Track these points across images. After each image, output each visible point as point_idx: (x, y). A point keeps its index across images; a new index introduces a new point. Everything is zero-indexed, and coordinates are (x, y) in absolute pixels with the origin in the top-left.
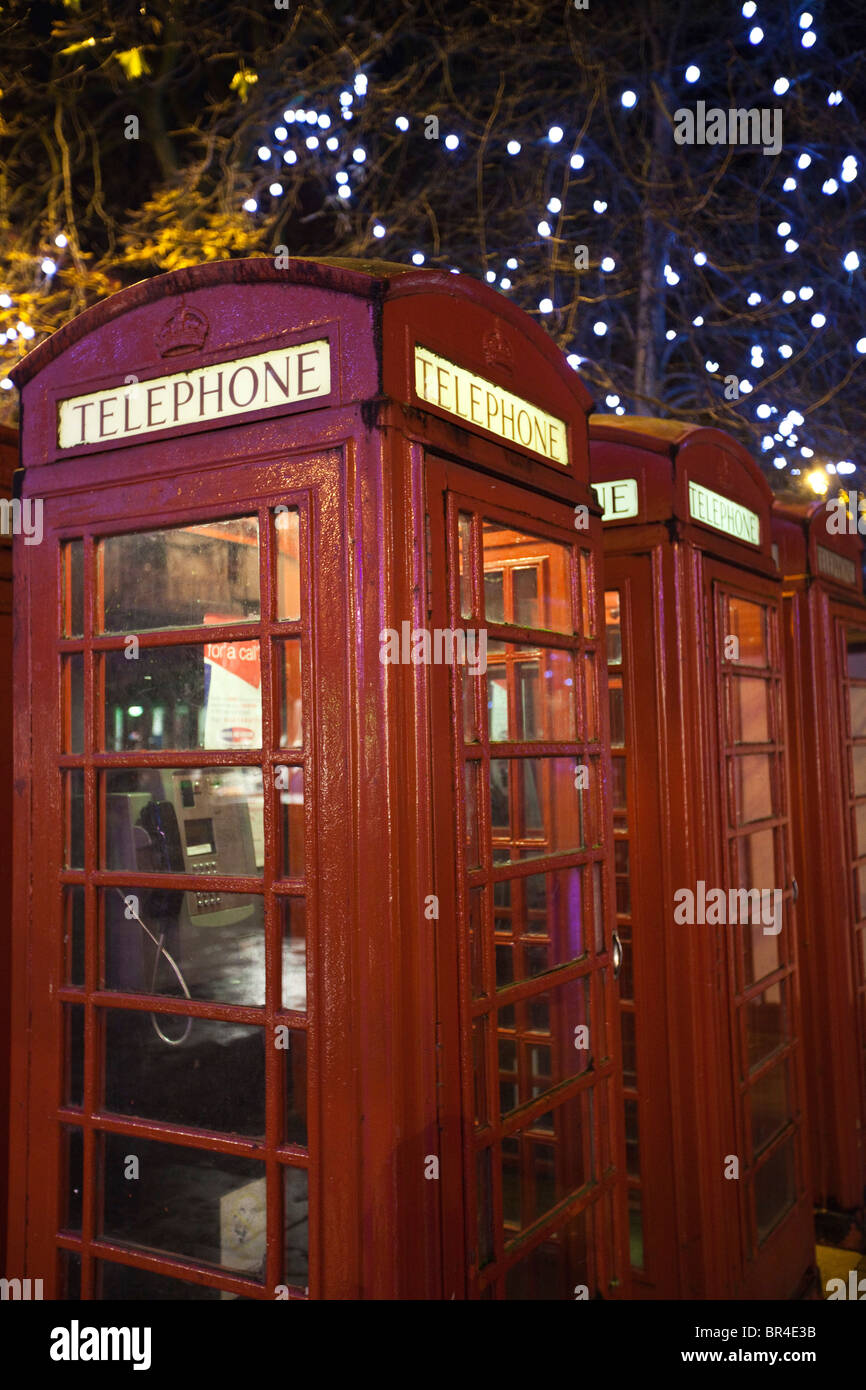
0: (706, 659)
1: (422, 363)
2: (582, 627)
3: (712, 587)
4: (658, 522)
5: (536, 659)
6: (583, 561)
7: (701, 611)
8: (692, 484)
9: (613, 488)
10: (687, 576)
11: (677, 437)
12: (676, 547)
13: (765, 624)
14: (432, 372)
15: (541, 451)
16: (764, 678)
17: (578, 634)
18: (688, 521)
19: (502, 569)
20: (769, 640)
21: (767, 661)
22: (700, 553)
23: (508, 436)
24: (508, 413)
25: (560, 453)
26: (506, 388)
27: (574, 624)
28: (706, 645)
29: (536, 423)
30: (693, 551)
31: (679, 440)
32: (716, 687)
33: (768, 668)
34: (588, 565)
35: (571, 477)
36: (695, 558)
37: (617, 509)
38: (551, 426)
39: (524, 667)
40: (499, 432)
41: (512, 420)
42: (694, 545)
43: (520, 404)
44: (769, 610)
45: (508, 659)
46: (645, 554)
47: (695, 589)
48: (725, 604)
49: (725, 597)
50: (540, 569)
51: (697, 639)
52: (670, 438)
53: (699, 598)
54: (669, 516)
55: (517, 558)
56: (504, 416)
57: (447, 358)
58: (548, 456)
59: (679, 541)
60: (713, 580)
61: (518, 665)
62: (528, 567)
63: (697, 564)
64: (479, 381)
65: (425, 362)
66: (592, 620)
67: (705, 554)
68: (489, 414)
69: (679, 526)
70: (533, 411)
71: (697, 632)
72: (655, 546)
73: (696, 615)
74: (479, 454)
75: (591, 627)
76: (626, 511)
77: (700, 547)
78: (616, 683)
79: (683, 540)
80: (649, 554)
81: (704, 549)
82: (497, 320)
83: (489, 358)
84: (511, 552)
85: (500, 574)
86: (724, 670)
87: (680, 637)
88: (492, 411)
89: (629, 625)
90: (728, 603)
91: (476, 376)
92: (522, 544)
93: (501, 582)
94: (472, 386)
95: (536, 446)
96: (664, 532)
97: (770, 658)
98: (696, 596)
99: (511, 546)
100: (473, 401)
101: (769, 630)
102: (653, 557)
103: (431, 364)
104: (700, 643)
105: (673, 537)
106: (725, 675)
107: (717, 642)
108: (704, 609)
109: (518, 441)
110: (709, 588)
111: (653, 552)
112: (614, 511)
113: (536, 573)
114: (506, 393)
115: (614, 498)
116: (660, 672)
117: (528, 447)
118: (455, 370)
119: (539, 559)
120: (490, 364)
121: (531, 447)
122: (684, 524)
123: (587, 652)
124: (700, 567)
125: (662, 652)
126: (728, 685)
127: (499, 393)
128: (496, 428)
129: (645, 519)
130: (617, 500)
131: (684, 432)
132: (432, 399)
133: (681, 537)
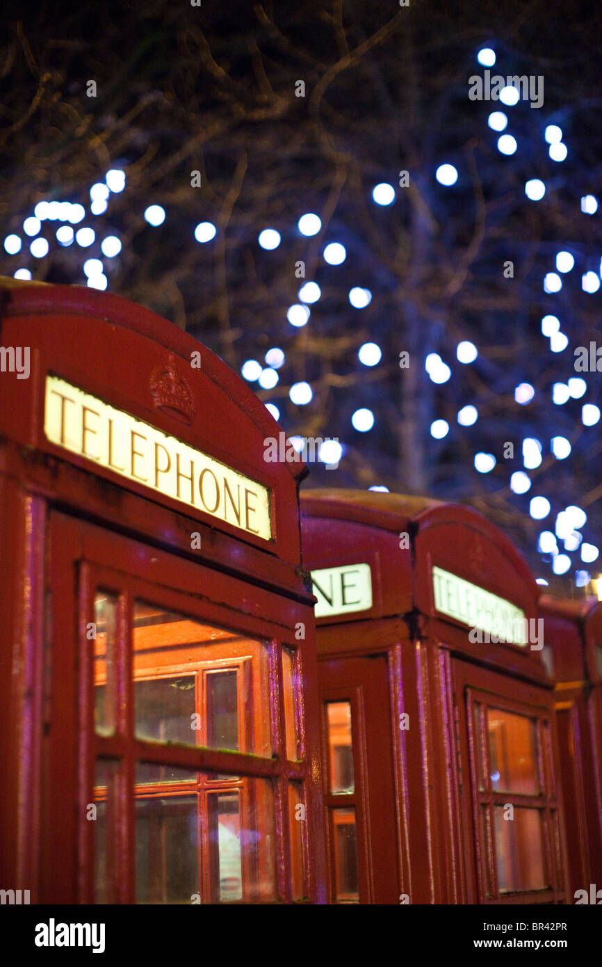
0: (460, 786)
1: (59, 400)
2: (283, 745)
3: (465, 695)
4: (395, 616)
5: (237, 789)
6: (286, 660)
7: (452, 726)
8: (437, 571)
9: (342, 576)
10: (432, 683)
11: (416, 515)
12: (418, 647)
13: (534, 741)
14: (74, 413)
15: (232, 520)
16: (536, 808)
17: (279, 755)
18: (433, 615)
19: (194, 673)
20: (540, 760)
21: (540, 787)
22: (448, 654)
23: (185, 498)
24: (185, 470)
25: (260, 525)
26: (182, 438)
27: (272, 743)
28: (458, 768)
29: (226, 485)
30: (440, 651)
31: (419, 517)
32: (473, 822)
33: (541, 795)
34: (294, 666)
35: (275, 555)
36: (442, 660)
37: (347, 600)
38: (247, 491)
39: (221, 799)
40: (172, 494)
41: (192, 479)
42: (440, 644)
43: (202, 460)
44: (539, 723)
45: (199, 790)
46: (380, 655)
47: (443, 698)
48: (482, 716)
49: (482, 707)
50: (240, 674)
51: (448, 761)
52: (408, 515)
53: (448, 710)
54: (409, 608)
55: (214, 659)
56: (179, 474)
57: (97, 395)
58: (243, 526)
59: (421, 639)
60: (466, 687)
61: (213, 797)
62: (226, 670)
63: (445, 666)
64: (143, 428)
65: (64, 399)
66: (300, 739)
67: (454, 654)
68: (157, 470)
69: (421, 621)
70: (222, 471)
71: (447, 752)
72: (392, 646)
73: (445, 730)
74: (135, 516)
75: (299, 747)
76: (358, 602)
77: (447, 646)
78: (344, 817)
79: (426, 638)
80: (385, 655)
81: (453, 648)
82: (171, 358)
83: (157, 402)
84: (205, 651)
85: (191, 679)
86: (483, 800)
87: (425, 759)
88: (163, 465)
89: (363, 745)
90: (486, 714)
91: (139, 421)
92: (217, 641)
93: (193, 690)
94: (133, 433)
95: (225, 514)
96: (403, 629)
97: (542, 783)
98: (444, 707)
99: (208, 643)
100: (133, 452)
101: (540, 748)
102: (391, 659)
103: (72, 401)
104: (451, 765)
105: (414, 634)
106: (484, 806)
107: (473, 765)
108: (455, 722)
109: (198, 505)
110: (461, 696)
111: (391, 653)
112: (344, 603)
113: (235, 679)
114: (183, 445)
115: (343, 587)
116: (401, 804)
117: (215, 514)
118: (108, 411)
119: (239, 660)
120: (159, 407)
121: (219, 514)
122: (427, 618)
123: (291, 780)
124: (449, 671)
125: (403, 780)
126: (488, 818)
127: (173, 445)
128: (167, 487)
129: (380, 614)
130: (347, 590)
131: (425, 509)
132: (73, 445)
133: (424, 633)
